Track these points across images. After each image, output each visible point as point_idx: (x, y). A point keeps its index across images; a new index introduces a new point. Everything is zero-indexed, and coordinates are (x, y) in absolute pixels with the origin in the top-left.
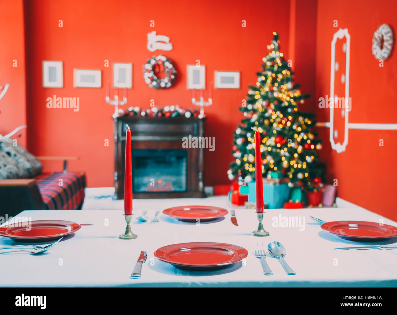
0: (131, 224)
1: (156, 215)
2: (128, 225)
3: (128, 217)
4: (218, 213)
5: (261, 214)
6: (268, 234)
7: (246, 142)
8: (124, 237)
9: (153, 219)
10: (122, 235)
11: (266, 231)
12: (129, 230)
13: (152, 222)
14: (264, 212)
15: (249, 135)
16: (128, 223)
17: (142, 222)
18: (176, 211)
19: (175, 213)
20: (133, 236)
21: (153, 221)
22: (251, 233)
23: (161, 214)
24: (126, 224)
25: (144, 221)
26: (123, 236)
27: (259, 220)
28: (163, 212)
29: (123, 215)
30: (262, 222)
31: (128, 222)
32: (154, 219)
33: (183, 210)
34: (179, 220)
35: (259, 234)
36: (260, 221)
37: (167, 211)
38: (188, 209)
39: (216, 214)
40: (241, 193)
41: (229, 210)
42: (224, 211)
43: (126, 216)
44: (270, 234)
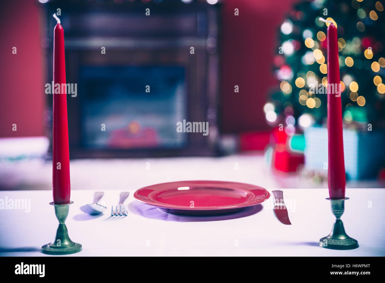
0: (68, 223)
1: (122, 201)
2: (61, 223)
3: (62, 208)
4: (248, 196)
5: (339, 202)
6: (355, 243)
7: (302, 49)
8: (52, 250)
9: (114, 209)
10: (48, 246)
11: (350, 236)
12: (65, 234)
13: (112, 216)
14: (346, 196)
15: (308, 34)
16: (62, 219)
17: (92, 217)
18: (161, 193)
19: (158, 197)
20: (71, 248)
21: (114, 215)
22: (318, 241)
23: (131, 199)
24: (57, 223)
25: (95, 214)
26: (51, 247)
27: (335, 214)
28: (135, 196)
29: (51, 203)
30: (342, 218)
31: (61, 217)
32: (117, 210)
33: (177, 190)
34: (169, 211)
35: (335, 244)
36: (337, 217)
37: (142, 193)
38: (187, 188)
39: (243, 199)
40: (293, 148)
41: (270, 190)
42: (262, 193)
43: (56, 205)
44: (359, 243)
